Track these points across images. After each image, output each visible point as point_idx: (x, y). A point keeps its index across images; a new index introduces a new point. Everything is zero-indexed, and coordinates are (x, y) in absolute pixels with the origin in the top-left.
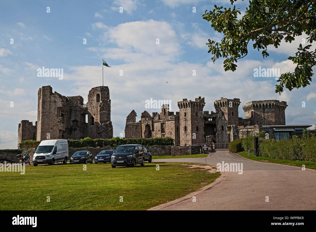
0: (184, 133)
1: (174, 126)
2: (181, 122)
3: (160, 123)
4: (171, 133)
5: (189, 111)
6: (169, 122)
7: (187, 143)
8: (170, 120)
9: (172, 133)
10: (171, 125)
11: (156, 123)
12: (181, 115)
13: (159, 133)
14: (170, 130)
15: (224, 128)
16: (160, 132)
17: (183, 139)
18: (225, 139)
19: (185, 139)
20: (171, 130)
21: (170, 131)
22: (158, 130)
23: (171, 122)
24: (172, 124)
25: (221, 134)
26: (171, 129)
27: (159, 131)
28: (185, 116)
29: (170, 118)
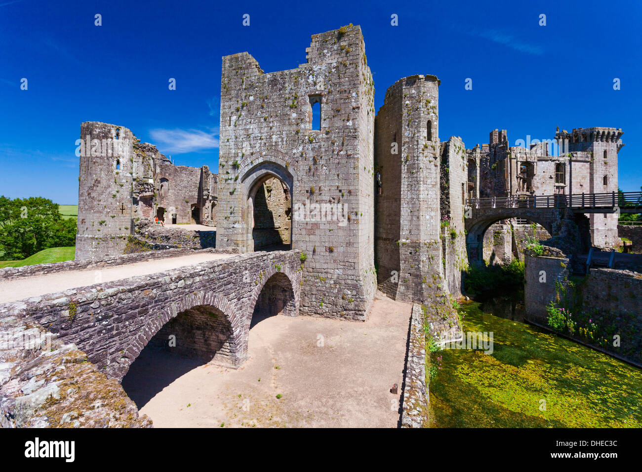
0: (602, 188)
1: (587, 173)
2: (597, 167)
3: (553, 163)
4: (581, 186)
5: (612, 148)
6: (577, 164)
8: (581, 159)
9: (584, 186)
10: (581, 170)
11: (544, 162)
12: (596, 154)
13: (550, 183)
14: (579, 178)
16: (553, 180)
20: (583, 181)
21: (579, 181)
22: (548, 176)
23: (582, 163)
24: (583, 168)
26: (582, 178)
27: (551, 178)
28: (605, 156)
29: (580, 155)
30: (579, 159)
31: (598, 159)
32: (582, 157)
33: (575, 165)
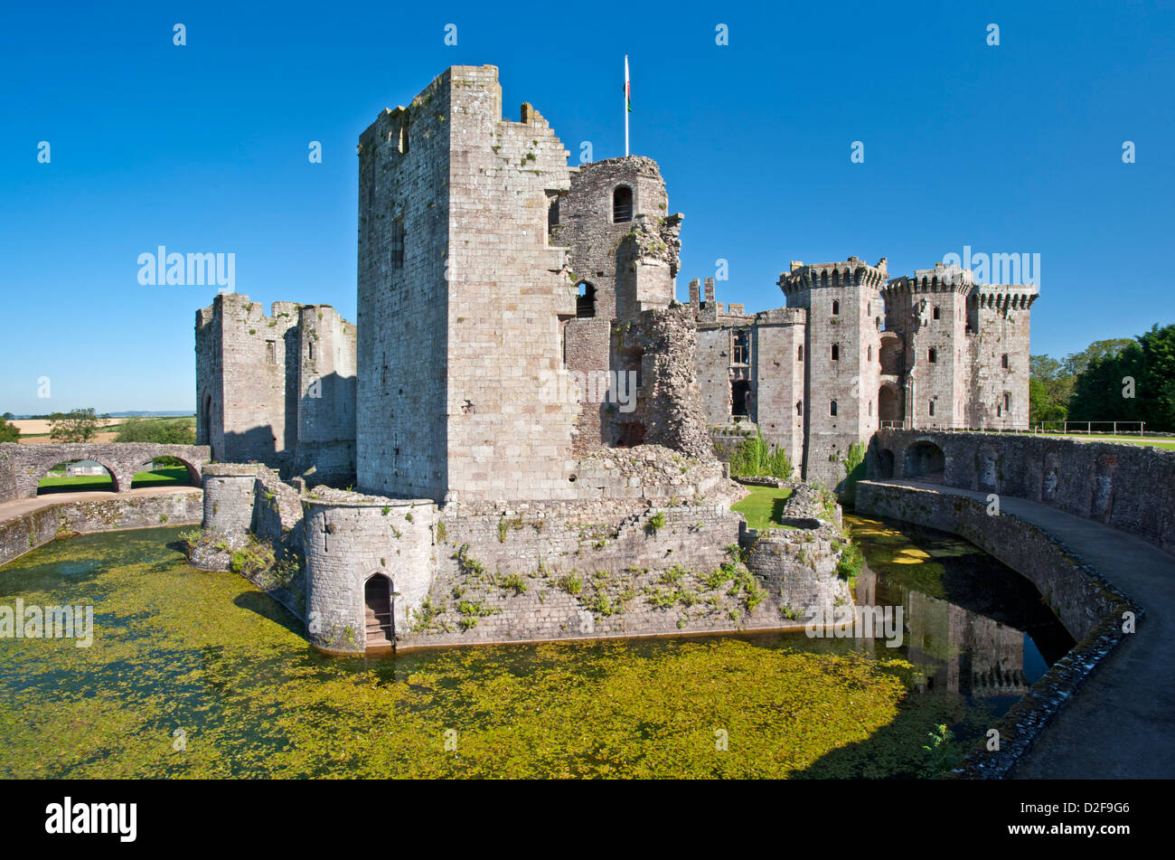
0: (827, 365)
1: (789, 343)
2: (819, 330)
3: (729, 331)
4: (778, 364)
5: (851, 296)
6: (768, 329)
7: (838, 397)
8: (776, 322)
9: (783, 364)
10: (776, 340)
11: (710, 332)
12: (815, 309)
13: (721, 363)
14: (772, 353)
15: (938, 356)
16: (728, 359)
17: (823, 384)
18: (940, 389)
19: (831, 386)
20: (781, 356)
21: (772, 356)
22: (717, 354)
23: (778, 329)
24: (782, 336)
25: (927, 374)
26: (779, 352)
27: (722, 355)
28: (836, 311)
29: (774, 315)
30: (771, 321)
31: (819, 316)
32: (777, 318)
33: (765, 331)
